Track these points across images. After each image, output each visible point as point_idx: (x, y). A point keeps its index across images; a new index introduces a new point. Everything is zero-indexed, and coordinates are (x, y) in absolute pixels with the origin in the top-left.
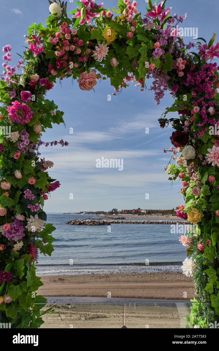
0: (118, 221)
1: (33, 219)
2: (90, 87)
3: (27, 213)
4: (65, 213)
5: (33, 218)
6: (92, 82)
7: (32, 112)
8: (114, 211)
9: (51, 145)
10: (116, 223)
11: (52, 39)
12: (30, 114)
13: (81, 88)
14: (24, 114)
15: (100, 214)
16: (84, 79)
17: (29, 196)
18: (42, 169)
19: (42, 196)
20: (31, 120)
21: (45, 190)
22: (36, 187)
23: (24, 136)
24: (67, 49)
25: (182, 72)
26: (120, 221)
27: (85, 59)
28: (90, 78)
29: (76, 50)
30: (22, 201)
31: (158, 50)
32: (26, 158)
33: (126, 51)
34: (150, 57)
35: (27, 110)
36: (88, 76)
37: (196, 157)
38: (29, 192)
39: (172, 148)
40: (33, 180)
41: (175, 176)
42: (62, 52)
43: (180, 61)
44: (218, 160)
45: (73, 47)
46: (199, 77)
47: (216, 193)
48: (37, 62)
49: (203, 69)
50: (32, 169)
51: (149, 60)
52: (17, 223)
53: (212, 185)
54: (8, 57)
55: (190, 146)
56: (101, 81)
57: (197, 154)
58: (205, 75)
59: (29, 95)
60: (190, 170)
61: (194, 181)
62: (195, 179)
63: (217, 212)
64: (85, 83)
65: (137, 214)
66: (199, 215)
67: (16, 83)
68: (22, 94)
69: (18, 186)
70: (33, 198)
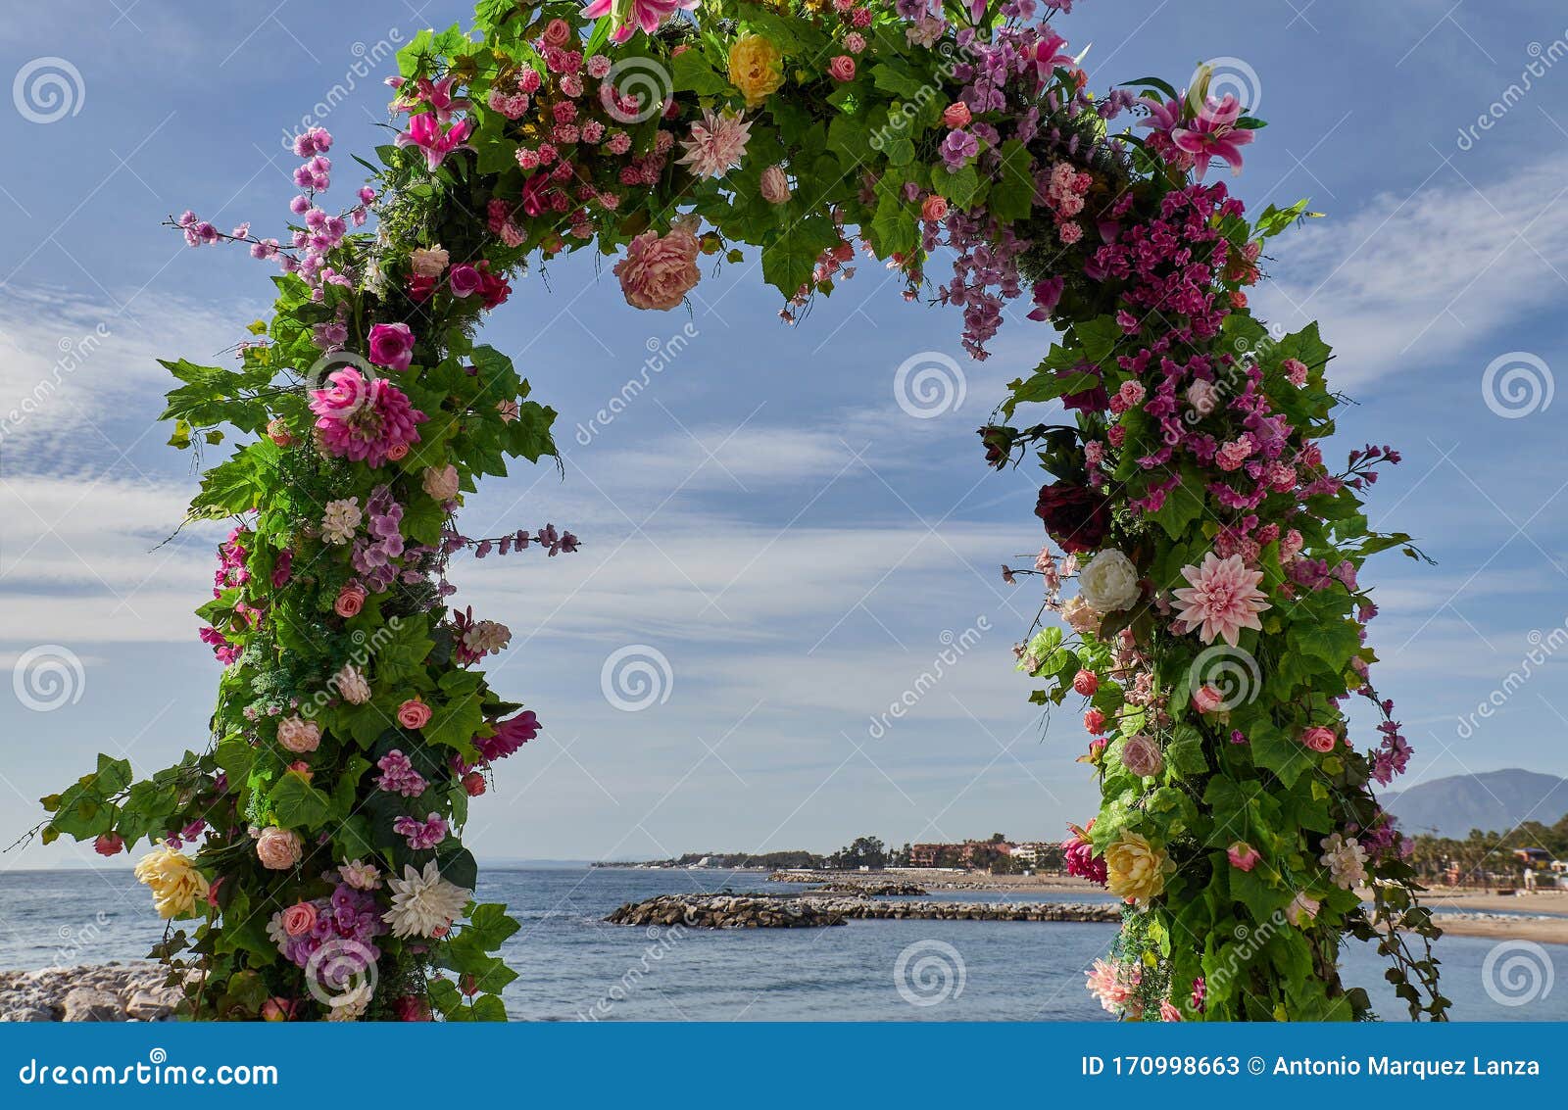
0: (884, 906)
1: (415, 881)
2: (672, 296)
3: (391, 857)
4: (601, 865)
5: (418, 877)
6: (677, 276)
7: (415, 413)
8: (861, 853)
9: (502, 552)
10: (871, 915)
11: (503, 101)
12: (406, 423)
13: (630, 302)
14: (380, 421)
15: (787, 867)
16: (641, 265)
17: (398, 780)
18: (459, 657)
19: (460, 777)
20: (412, 445)
21: (473, 756)
22: (429, 739)
23: (381, 517)
24: (569, 136)
25: (1073, 223)
26: (896, 904)
27: (649, 175)
28: (670, 258)
29: (610, 139)
30: (371, 800)
31: (958, 139)
32: (389, 609)
33: (827, 137)
34: (930, 163)
35: (395, 404)
36: (663, 250)
37: (1141, 601)
38: (402, 764)
39: (1047, 557)
40: (419, 710)
41: (1059, 686)
42: (545, 151)
43: (1065, 176)
44: (1230, 617)
45: (596, 127)
46: (1146, 248)
47: (1230, 764)
48: (441, 191)
49: (1168, 210)
50: (416, 661)
51: (927, 178)
52: (347, 900)
53: (1213, 729)
54: (315, 176)
55: (1112, 551)
56: (718, 270)
57: (1145, 589)
58: (1175, 238)
59: (404, 340)
60: (1126, 657)
61: (1140, 708)
62: (1143, 698)
63: (1234, 850)
64: (647, 279)
65: (987, 867)
66: (1152, 865)
67: (348, 284)
68: (373, 335)
69: (355, 735)
70: (419, 786)
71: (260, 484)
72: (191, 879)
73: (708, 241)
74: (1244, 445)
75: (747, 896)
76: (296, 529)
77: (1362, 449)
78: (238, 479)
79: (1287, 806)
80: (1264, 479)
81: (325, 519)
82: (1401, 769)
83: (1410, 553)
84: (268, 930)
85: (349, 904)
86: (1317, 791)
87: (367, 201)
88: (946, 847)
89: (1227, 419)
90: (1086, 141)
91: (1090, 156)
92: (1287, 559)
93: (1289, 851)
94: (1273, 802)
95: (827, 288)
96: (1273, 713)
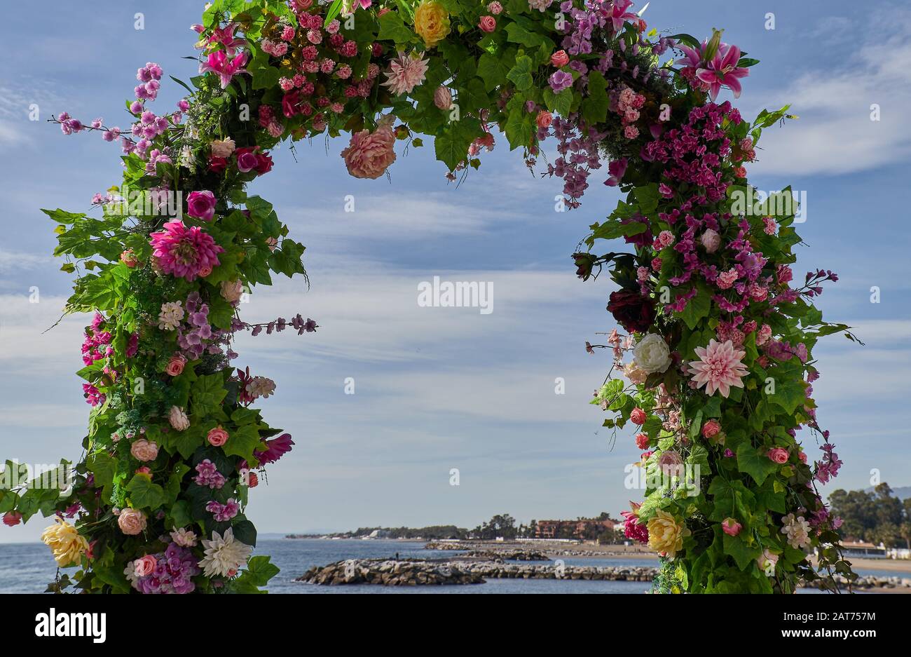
0: (515, 568)
1: (219, 541)
2: (378, 170)
3: (204, 526)
4: (292, 536)
5: (220, 538)
6: (382, 158)
7: (217, 248)
8: (497, 527)
9: (269, 332)
10: (505, 575)
11: (271, 46)
12: (212, 255)
13: (351, 174)
14: (195, 253)
16: (359, 151)
17: (208, 478)
18: (242, 399)
19: (244, 476)
20: (214, 267)
21: (253, 463)
22: (228, 453)
23: (196, 313)
24: (313, 68)
25: (633, 126)
26: (525, 567)
27: (363, 92)
28: (377, 147)
29: (339, 69)
30: (190, 491)
31: (560, 77)
32: (199, 370)
33: (477, 66)
34: (543, 87)
35: (205, 243)
36: (372, 142)
37: (672, 367)
38: (210, 468)
39: (616, 335)
40: (222, 435)
41: (621, 417)
42: (298, 79)
43: (628, 97)
44: (724, 379)
45: (330, 63)
46: (678, 144)
47: (725, 470)
48: (228, 100)
49: (693, 119)
50: (217, 403)
51: (540, 97)
52: (174, 553)
53: (714, 448)
54: (149, 92)
55: (654, 335)
56: (406, 153)
57: (675, 359)
58: (697, 138)
59: (209, 201)
60: (664, 400)
61: (671, 433)
62: (673, 427)
63: (726, 523)
64: (362, 160)
65: (596, 539)
66: (676, 532)
67: (169, 161)
68: (190, 198)
69: (179, 450)
70: (221, 482)
71: (119, 293)
72: (79, 541)
73: (400, 132)
74: (733, 274)
75: (408, 560)
76: (142, 320)
77: (815, 272)
78: (103, 288)
79: (759, 497)
80: (747, 293)
81: (161, 314)
82: (834, 474)
83: (849, 336)
84: (125, 573)
85: (176, 556)
86: (777, 487)
87: (184, 109)
88: (563, 522)
89: (725, 256)
90: (644, 70)
91: (646, 79)
92: (762, 343)
93: (761, 524)
94: (750, 494)
95: (476, 164)
96: (752, 439)
